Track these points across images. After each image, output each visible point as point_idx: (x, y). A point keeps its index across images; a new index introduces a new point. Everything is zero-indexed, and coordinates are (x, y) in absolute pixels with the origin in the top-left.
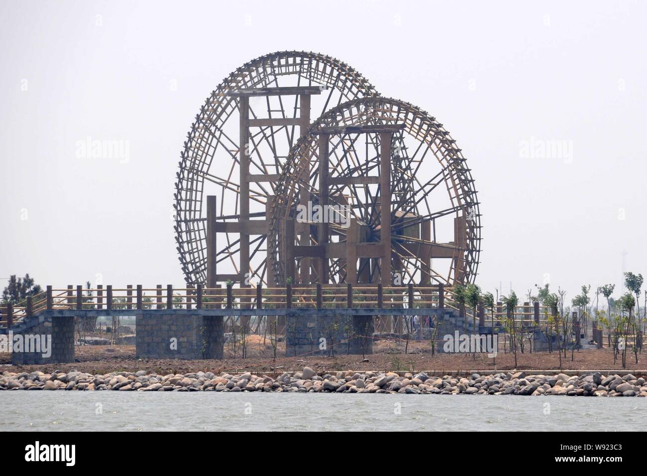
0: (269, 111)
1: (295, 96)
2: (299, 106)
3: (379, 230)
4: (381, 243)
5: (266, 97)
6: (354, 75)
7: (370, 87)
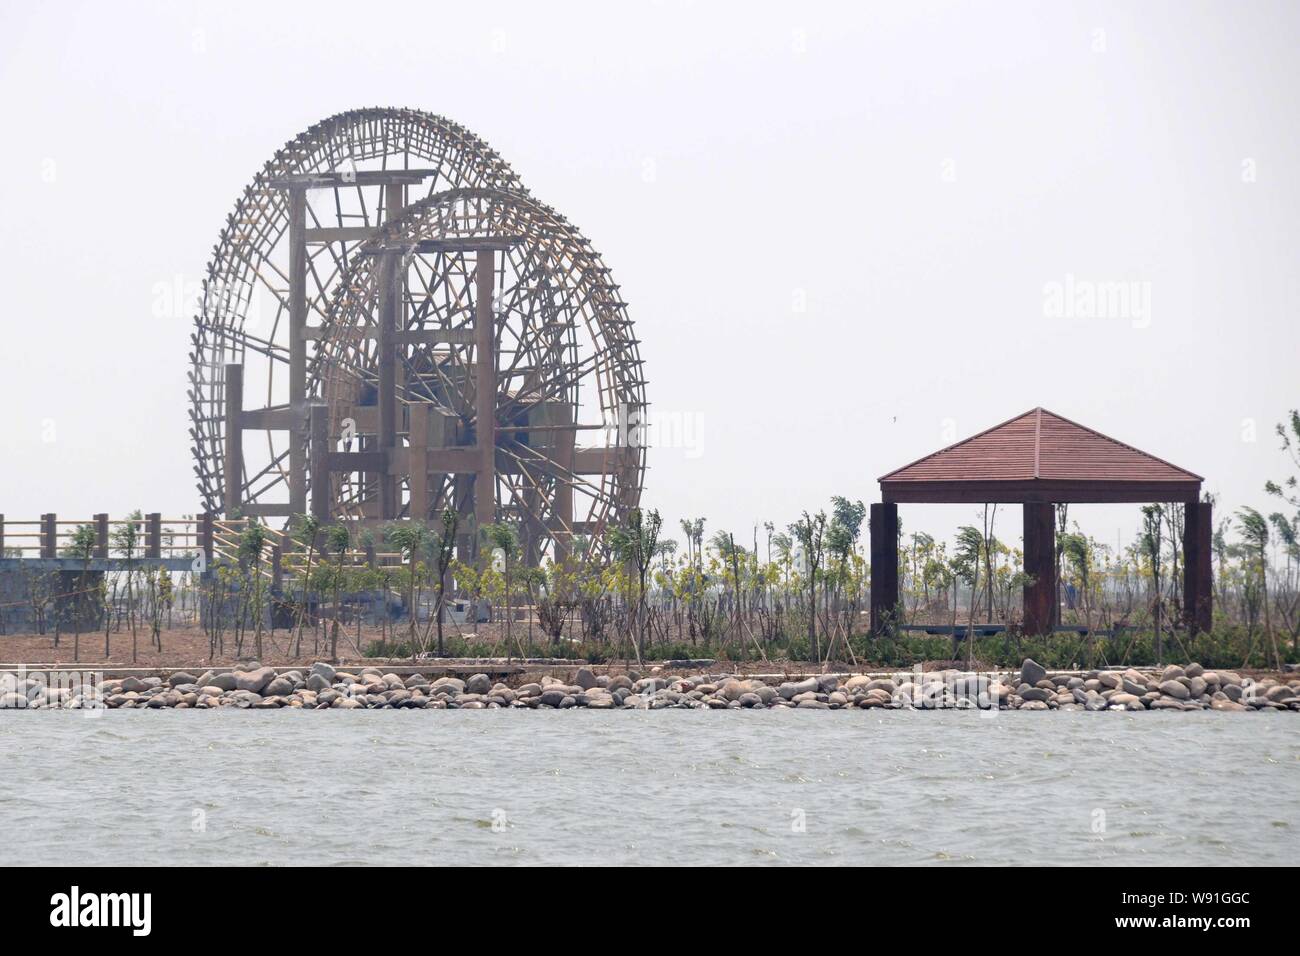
0: (339, 216)
1: (379, 187)
2: (384, 206)
3: (475, 422)
4: (477, 448)
5: (333, 189)
6: (483, 156)
7: (512, 178)
